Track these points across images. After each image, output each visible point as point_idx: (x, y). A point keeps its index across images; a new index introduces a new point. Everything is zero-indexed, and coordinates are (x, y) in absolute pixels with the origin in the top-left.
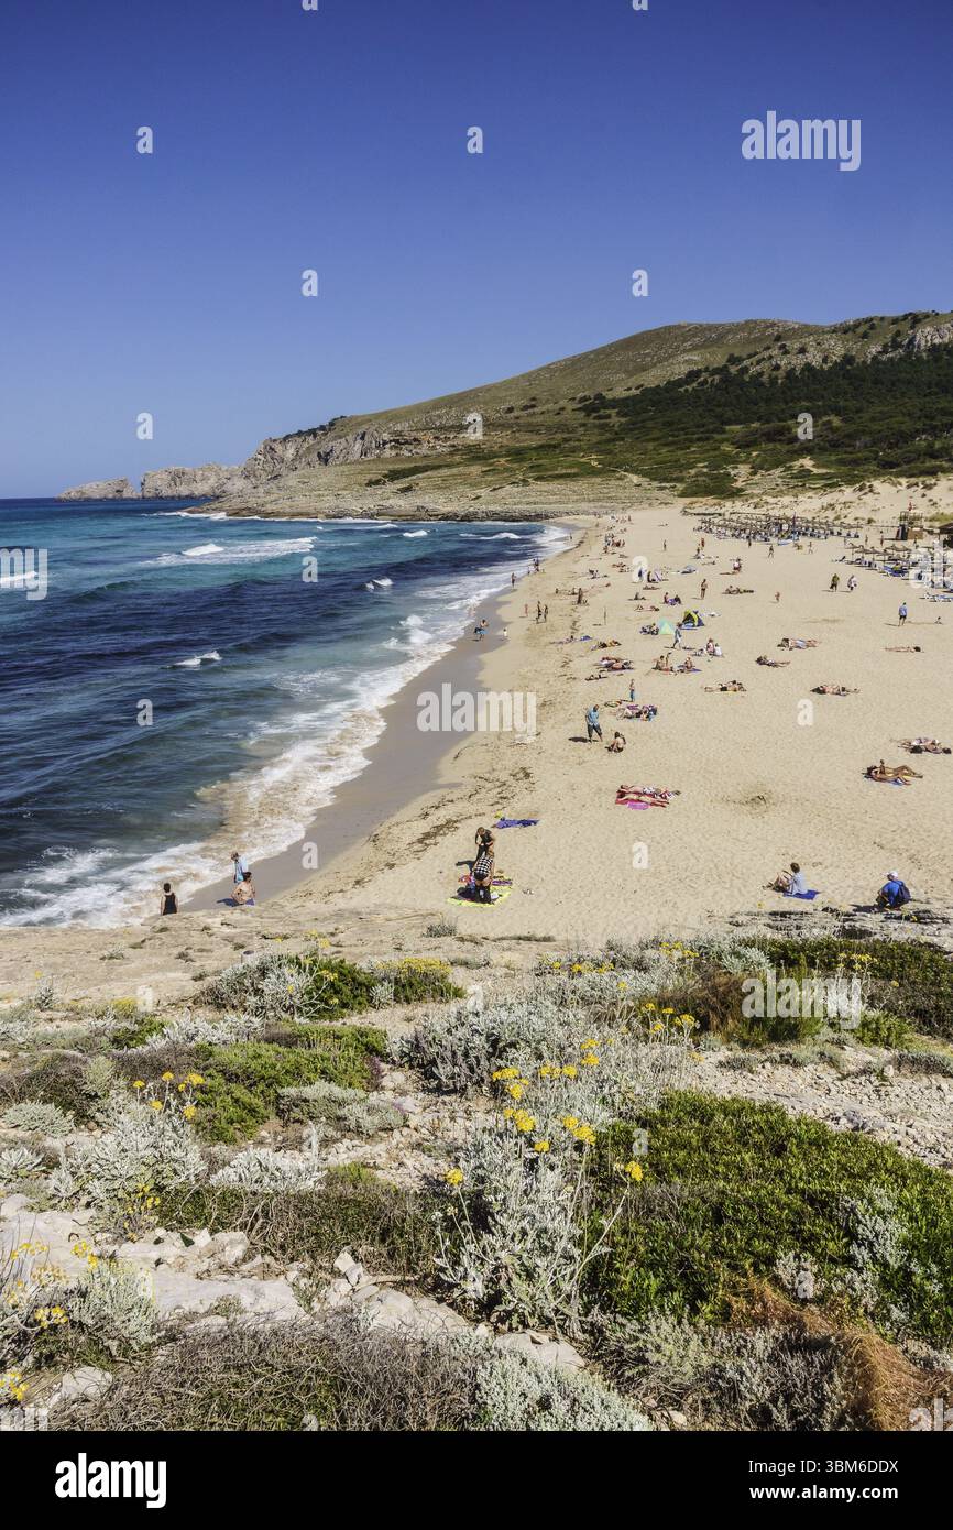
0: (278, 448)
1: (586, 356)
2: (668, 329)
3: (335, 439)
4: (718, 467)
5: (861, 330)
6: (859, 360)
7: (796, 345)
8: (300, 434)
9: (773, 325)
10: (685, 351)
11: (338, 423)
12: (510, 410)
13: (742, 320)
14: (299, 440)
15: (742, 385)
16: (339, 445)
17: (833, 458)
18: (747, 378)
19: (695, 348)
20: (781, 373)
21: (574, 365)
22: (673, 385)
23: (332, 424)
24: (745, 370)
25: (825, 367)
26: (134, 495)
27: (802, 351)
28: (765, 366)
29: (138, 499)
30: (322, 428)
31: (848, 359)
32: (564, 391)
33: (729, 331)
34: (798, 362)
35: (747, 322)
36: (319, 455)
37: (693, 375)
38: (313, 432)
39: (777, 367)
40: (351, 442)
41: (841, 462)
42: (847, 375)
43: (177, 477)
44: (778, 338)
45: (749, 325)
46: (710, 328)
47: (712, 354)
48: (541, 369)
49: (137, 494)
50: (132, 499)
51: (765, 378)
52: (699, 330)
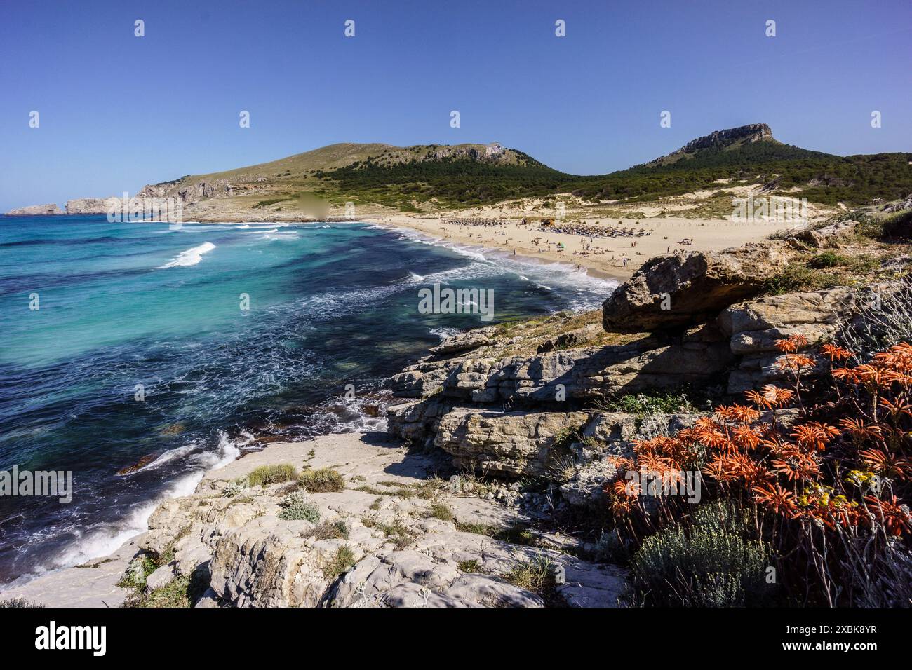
0: (155, 190)
1: (307, 154)
2: (341, 144)
3: (187, 186)
4: (405, 201)
5: (416, 150)
6: (418, 161)
7: (395, 155)
8: (166, 183)
9: (383, 146)
10: (350, 154)
11: (186, 179)
12: (279, 175)
13: (370, 143)
14: (166, 186)
15: (378, 169)
16: (190, 189)
17: (443, 198)
18: (379, 166)
19: (354, 153)
20: (391, 165)
21: (303, 157)
22: (349, 168)
23: (183, 179)
24: (377, 163)
25: (407, 163)
26: (62, 213)
27: (398, 157)
28: (384, 162)
29: (64, 215)
30: (178, 181)
31: (414, 161)
32: (301, 168)
33: (366, 147)
34: (397, 161)
35: (373, 144)
36: (179, 193)
37: (356, 164)
38: (173, 182)
39: (389, 163)
40: (197, 187)
41: (447, 200)
42: (415, 167)
43: (90, 203)
44: (386, 151)
45: (374, 145)
46: (358, 145)
47: (361, 156)
48: (288, 158)
49: (63, 212)
50: (60, 215)
51: (385, 166)
52: (353, 146)
